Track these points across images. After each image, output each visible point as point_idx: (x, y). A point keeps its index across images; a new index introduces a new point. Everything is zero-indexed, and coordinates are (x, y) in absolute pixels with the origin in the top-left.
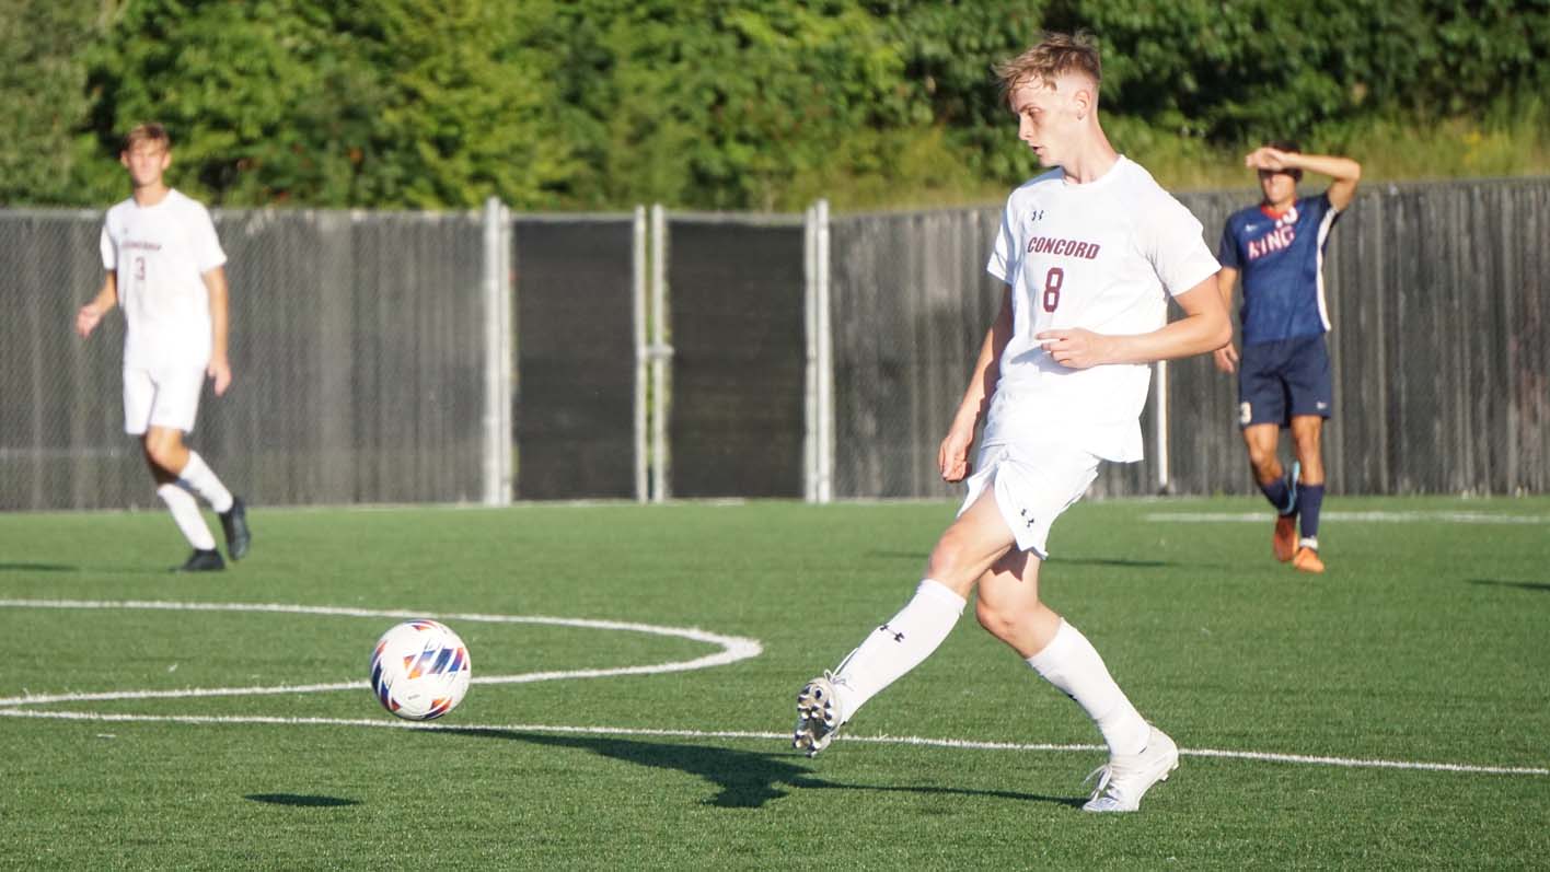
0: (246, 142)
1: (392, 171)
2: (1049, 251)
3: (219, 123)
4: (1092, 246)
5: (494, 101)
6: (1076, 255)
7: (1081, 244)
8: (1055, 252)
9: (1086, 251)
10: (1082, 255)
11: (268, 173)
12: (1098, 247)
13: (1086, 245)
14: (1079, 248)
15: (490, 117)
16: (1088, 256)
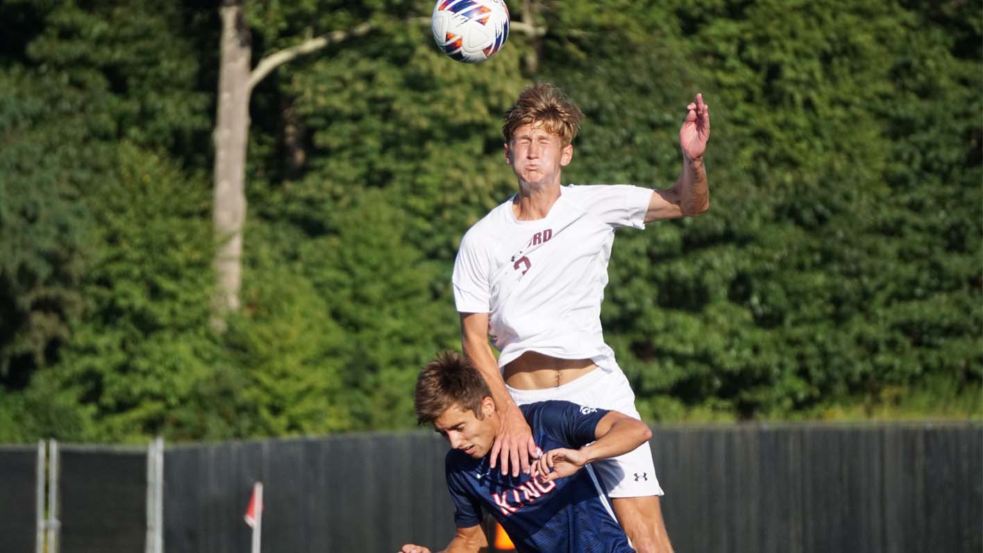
0: (169, 407)
1: (245, 423)
3: (155, 397)
5: (302, 386)
11: (178, 424)
15: (301, 395)
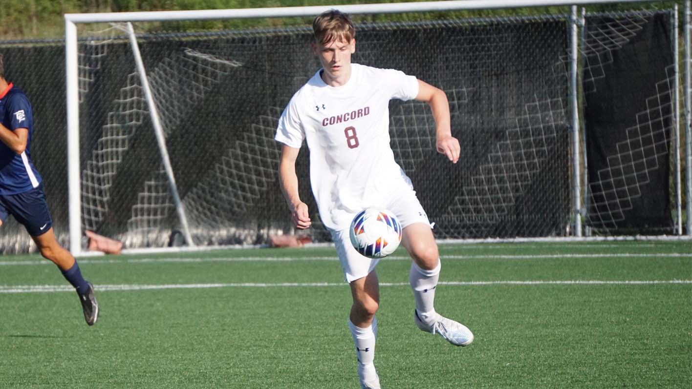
2: (341, 121)
4: (365, 109)
6: (358, 116)
7: (359, 111)
8: (345, 120)
9: (363, 112)
10: (362, 116)
12: (368, 108)
13: (362, 110)
14: (359, 113)
16: (365, 114)
